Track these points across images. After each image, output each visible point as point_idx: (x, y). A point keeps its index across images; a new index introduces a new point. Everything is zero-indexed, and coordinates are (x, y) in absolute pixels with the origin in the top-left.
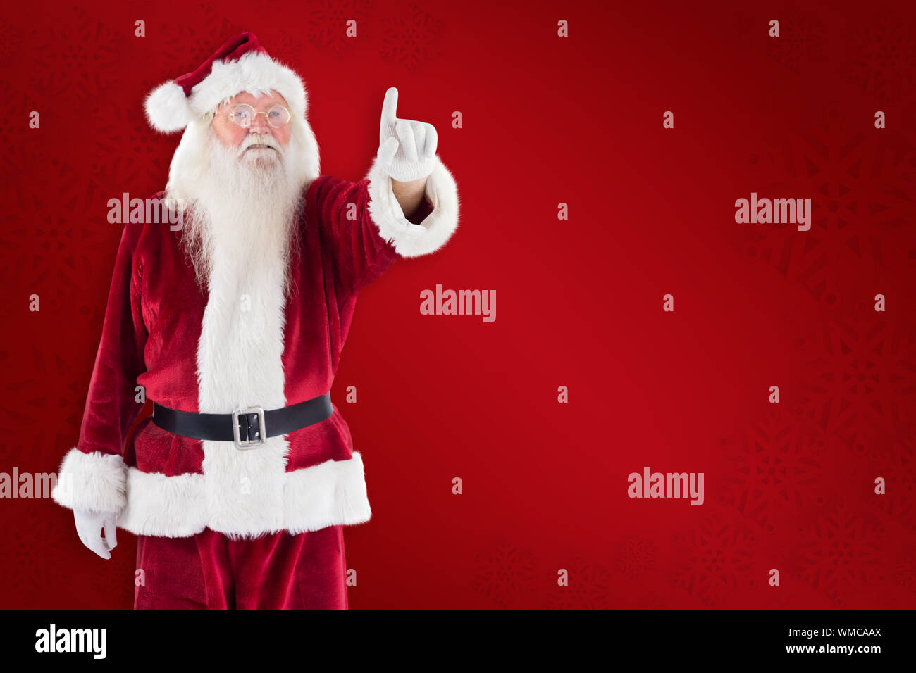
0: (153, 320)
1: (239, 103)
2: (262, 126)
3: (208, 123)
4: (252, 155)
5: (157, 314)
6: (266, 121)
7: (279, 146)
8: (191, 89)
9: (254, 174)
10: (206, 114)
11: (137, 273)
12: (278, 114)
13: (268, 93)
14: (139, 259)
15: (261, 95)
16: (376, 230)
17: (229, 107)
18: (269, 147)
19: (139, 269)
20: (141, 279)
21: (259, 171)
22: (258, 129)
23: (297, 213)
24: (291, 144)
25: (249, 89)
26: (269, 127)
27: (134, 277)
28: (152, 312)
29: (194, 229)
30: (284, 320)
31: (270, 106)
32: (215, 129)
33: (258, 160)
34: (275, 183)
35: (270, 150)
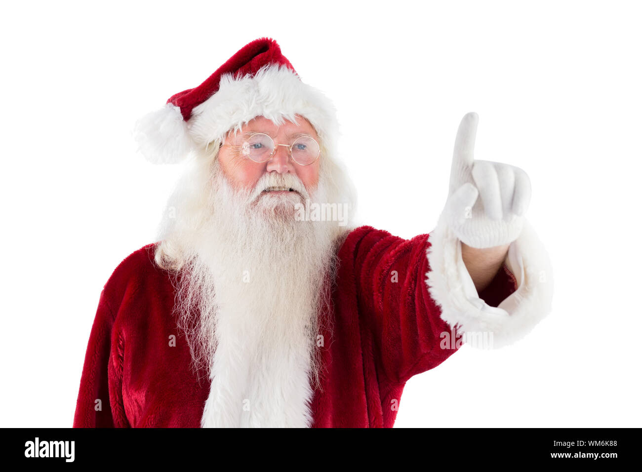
0: (137, 414)
1: (253, 131)
2: (283, 163)
3: (213, 155)
4: (269, 202)
5: (142, 407)
6: (289, 156)
7: (304, 189)
8: (191, 111)
9: (272, 227)
10: (210, 144)
11: (117, 350)
12: (304, 146)
13: (292, 118)
14: (120, 333)
15: (284, 121)
16: (437, 310)
17: (240, 136)
18: (291, 190)
19: (120, 346)
20: (122, 359)
21: (279, 223)
22: (277, 167)
23: (328, 276)
24: (321, 185)
25: (267, 114)
26: (293, 164)
27: (113, 356)
28: (135, 404)
29: (190, 296)
30: (311, 419)
31: (294, 136)
32: (221, 163)
33: (276, 208)
34: (299, 238)
35: (292, 195)
